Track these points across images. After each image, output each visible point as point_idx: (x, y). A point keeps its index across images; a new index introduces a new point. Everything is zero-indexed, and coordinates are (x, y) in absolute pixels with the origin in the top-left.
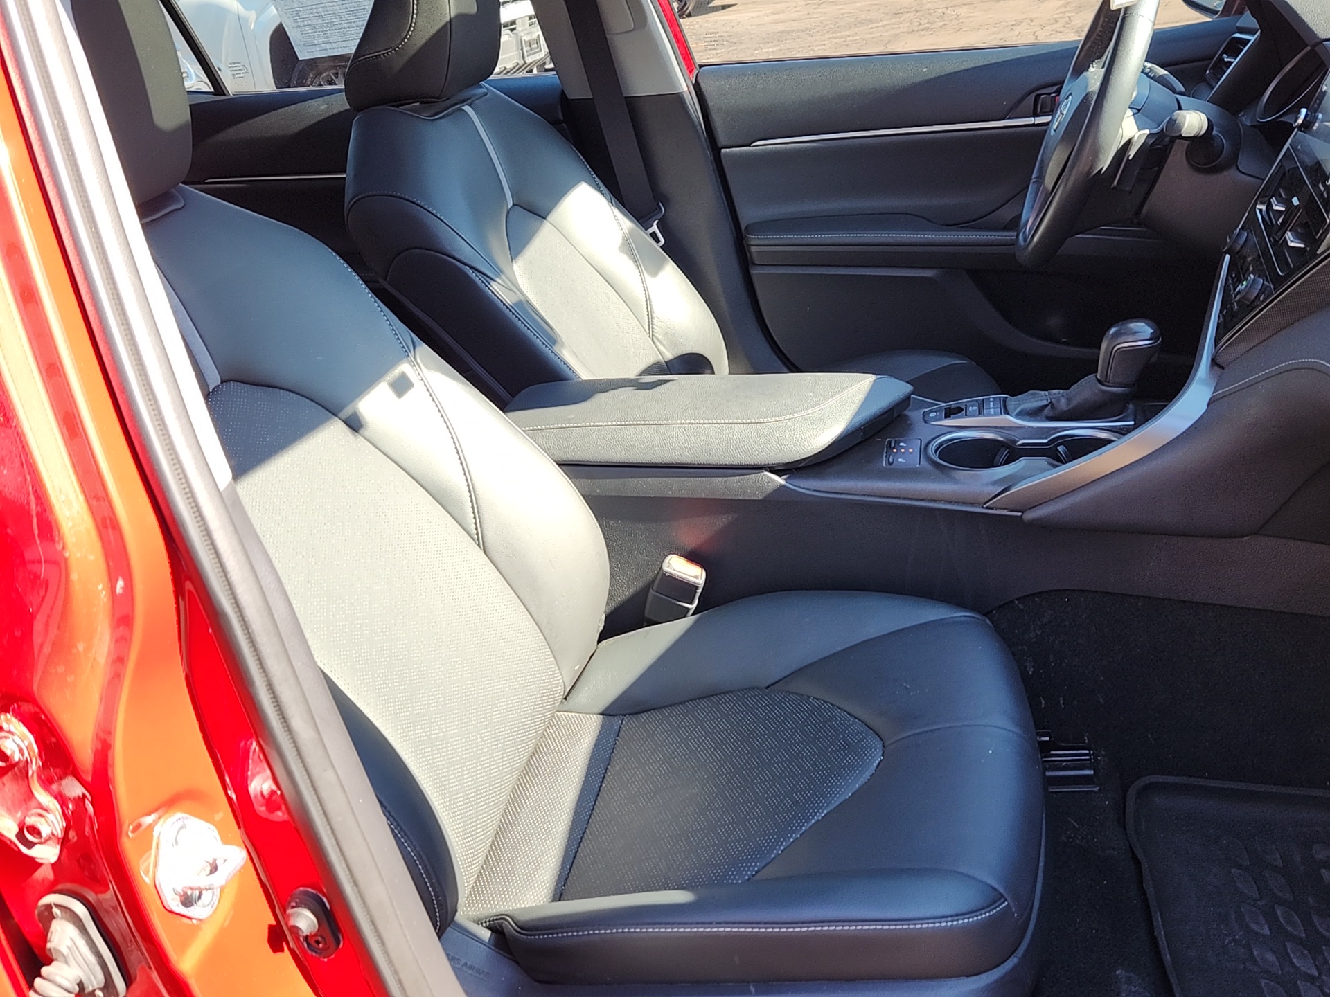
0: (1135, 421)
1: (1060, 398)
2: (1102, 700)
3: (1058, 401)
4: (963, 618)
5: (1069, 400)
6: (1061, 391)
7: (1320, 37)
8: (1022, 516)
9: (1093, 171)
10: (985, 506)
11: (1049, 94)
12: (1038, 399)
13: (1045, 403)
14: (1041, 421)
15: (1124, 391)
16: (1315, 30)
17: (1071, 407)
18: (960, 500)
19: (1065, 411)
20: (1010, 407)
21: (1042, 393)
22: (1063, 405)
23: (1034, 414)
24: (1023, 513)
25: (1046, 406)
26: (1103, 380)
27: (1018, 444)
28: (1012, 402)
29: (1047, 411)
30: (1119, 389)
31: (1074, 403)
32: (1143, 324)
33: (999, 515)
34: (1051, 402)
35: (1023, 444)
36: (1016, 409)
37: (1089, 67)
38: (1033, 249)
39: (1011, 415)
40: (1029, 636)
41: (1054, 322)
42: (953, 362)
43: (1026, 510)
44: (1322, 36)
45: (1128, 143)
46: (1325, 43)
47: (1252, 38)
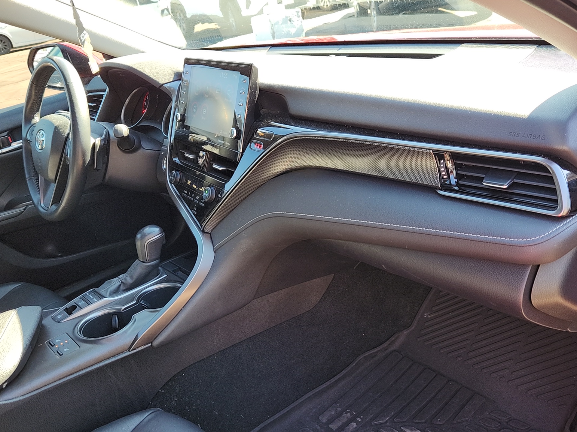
0: (166, 274)
1: (126, 278)
2: (216, 413)
3: (126, 279)
4: (149, 417)
5: (132, 277)
6: (124, 275)
7: (161, 83)
8: (151, 345)
9: (86, 162)
10: (130, 350)
11: (4, 136)
12: (115, 282)
13: (119, 283)
14: (121, 294)
15: (156, 262)
16: (157, 81)
17: (134, 280)
18: (115, 354)
19: (131, 284)
20: (103, 293)
21: (114, 279)
22: (129, 281)
23: (116, 292)
24: (152, 343)
25: (120, 285)
26: (145, 260)
27: (121, 310)
28: (102, 290)
29: (122, 287)
30: (154, 262)
31: (135, 277)
32: (148, 228)
33: (140, 351)
34: (122, 282)
35: (125, 309)
36: (106, 293)
37: (34, 116)
38: (62, 210)
39: (107, 298)
40: (173, 404)
41: (50, 248)
42: (13, 287)
43: (153, 341)
44: (162, 83)
45: (94, 145)
46: (164, 85)
47: (105, 94)
